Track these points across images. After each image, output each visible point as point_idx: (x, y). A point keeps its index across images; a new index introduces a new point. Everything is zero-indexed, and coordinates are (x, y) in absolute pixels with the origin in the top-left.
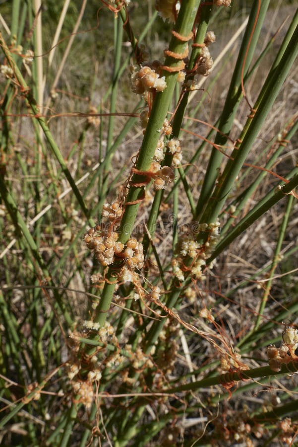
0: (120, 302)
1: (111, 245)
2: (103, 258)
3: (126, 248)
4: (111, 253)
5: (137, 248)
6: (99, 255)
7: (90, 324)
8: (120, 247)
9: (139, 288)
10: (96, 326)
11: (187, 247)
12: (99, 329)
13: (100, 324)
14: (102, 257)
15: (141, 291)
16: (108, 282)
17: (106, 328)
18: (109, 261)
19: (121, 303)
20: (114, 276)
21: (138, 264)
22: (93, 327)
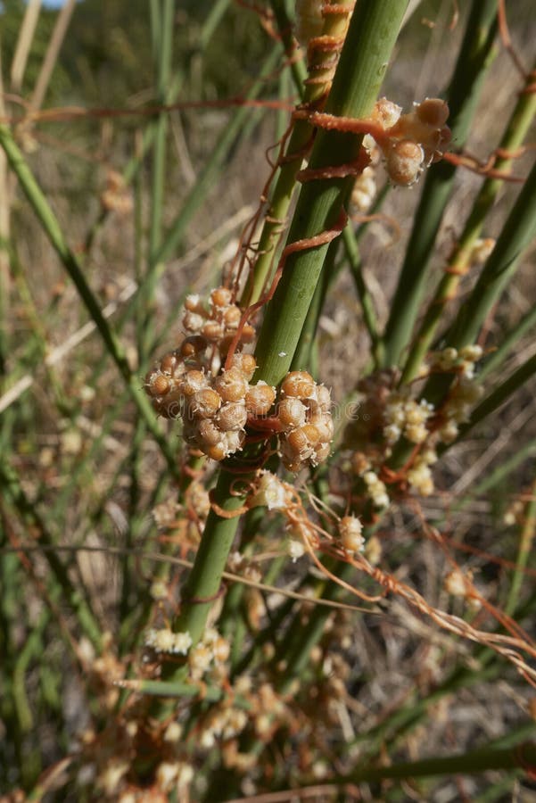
0: (247, 570)
1: (238, 390)
2: (215, 434)
3: (280, 398)
4: (238, 416)
5: (313, 397)
6: (203, 424)
7: (164, 640)
8: (264, 395)
9: (303, 527)
10: (182, 643)
11: (400, 416)
12: (189, 650)
13: (191, 636)
14: (210, 431)
15: (307, 533)
16: (220, 512)
17: (209, 645)
18: (228, 444)
19: (250, 573)
20: (237, 494)
21: (317, 448)
22: (174, 646)
